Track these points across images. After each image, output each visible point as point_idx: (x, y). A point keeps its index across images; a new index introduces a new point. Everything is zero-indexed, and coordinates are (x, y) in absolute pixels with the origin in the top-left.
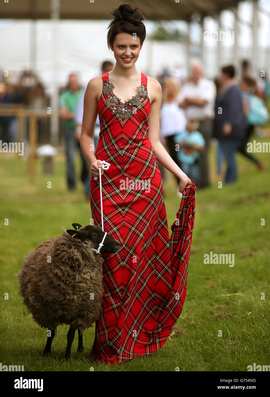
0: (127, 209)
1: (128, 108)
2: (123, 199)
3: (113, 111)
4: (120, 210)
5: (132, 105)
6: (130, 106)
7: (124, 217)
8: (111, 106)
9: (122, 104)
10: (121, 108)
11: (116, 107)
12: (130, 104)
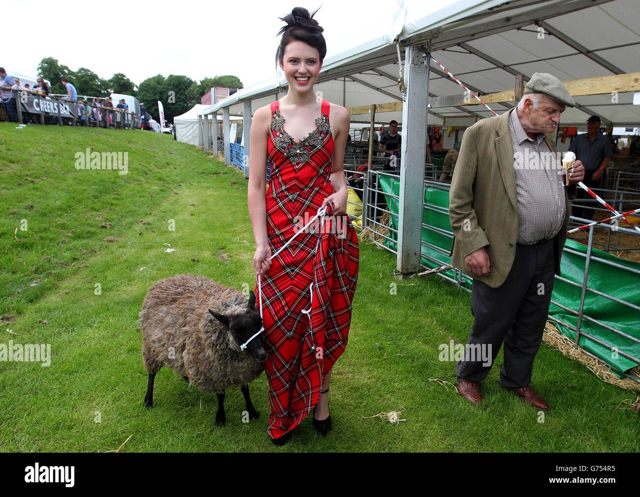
0: (297, 270)
1: (305, 149)
2: (294, 256)
3: (285, 154)
4: (288, 270)
5: (309, 145)
6: (306, 146)
7: (292, 279)
8: (282, 148)
9: (296, 144)
10: (295, 149)
11: (288, 149)
12: (307, 144)
